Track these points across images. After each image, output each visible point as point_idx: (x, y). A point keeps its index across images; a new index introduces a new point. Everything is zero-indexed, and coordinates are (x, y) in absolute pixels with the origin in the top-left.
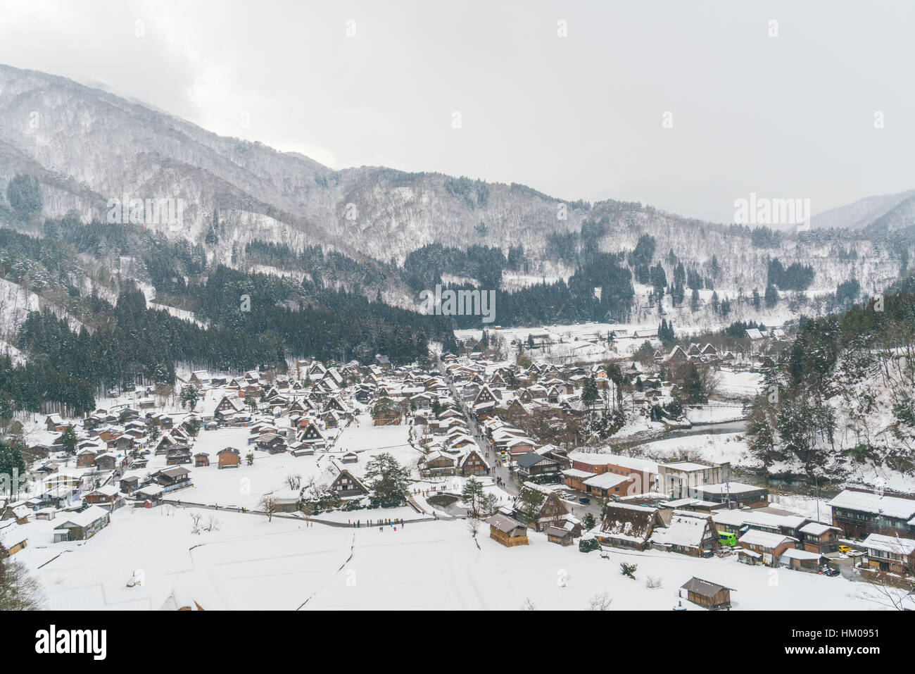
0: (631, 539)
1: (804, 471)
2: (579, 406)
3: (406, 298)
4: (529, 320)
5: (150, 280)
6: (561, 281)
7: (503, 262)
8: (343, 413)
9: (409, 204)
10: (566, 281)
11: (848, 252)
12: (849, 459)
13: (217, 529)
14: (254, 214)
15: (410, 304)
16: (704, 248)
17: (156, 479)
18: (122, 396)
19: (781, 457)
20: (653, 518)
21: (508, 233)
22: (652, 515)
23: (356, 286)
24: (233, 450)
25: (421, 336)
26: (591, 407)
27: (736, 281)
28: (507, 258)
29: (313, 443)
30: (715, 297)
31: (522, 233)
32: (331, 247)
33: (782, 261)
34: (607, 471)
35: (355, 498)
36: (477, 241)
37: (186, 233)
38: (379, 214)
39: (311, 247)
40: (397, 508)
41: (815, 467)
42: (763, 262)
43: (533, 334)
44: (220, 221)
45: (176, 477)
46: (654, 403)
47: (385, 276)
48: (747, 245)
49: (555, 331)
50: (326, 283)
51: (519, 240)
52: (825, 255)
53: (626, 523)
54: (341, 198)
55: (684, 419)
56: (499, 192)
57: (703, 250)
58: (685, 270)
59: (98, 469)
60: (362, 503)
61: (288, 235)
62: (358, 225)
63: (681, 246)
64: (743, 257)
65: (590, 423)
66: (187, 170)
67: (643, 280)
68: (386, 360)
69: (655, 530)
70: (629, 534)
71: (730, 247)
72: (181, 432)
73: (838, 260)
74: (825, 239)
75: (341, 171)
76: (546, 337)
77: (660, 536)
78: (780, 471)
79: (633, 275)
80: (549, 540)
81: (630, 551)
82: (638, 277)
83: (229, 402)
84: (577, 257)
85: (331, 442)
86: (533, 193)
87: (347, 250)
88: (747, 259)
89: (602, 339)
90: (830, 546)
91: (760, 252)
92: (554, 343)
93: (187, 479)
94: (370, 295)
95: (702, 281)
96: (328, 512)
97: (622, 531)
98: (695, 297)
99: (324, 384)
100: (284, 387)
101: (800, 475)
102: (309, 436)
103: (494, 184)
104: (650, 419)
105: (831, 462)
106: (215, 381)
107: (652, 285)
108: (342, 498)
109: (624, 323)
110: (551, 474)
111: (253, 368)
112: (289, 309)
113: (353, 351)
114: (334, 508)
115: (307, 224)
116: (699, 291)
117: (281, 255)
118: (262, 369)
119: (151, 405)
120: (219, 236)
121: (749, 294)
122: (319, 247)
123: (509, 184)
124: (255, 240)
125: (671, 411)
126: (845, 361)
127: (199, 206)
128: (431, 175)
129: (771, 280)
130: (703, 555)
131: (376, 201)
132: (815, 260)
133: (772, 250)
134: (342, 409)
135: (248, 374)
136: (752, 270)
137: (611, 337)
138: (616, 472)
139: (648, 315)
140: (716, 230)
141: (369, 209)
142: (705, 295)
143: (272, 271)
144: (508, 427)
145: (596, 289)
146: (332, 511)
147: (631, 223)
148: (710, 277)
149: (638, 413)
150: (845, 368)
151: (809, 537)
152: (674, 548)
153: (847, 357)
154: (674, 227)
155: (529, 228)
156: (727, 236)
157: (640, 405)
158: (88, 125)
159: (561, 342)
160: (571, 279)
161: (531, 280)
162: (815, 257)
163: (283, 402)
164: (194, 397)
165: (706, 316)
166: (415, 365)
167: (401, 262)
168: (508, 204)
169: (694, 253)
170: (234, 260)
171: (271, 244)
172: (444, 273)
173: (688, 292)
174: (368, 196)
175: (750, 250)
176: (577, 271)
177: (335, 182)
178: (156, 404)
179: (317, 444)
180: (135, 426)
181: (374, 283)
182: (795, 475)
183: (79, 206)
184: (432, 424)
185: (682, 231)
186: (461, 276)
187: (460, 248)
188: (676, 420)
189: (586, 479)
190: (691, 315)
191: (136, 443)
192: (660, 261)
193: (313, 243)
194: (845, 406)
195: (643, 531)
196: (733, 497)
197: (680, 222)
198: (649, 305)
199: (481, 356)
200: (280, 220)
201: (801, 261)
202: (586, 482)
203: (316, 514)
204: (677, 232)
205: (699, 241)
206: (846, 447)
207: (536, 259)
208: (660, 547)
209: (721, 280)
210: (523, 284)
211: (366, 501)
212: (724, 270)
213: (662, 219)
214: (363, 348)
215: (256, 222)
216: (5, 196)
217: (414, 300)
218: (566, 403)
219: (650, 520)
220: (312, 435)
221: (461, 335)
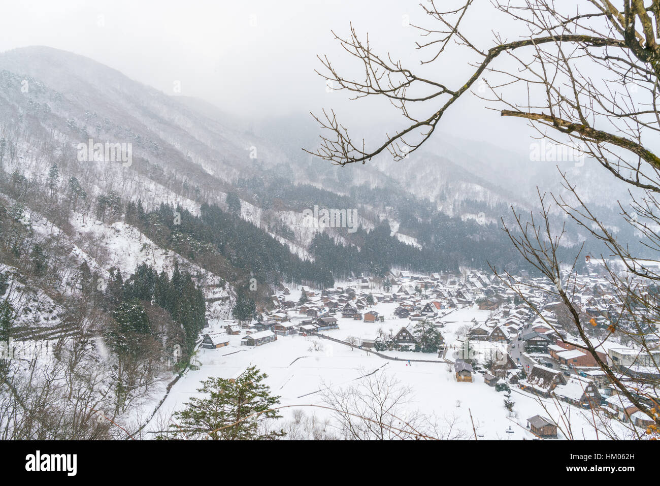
0: (541, 389)
5: (399, 220)
8: (465, 300)
13: (322, 351)
14: (470, 184)
15: (564, 241)
17: (317, 322)
18: (354, 281)
20: (556, 377)
22: (556, 375)
35: (406, 344)
37: (431, 195)
39: (500, 203)
40: (431, 354)
44: (450, 187)
45: (328, 323)
53: (541, 379)
60: (410, 348)
61: (488, 196)
68: (526, 273)
69: (557, 386)
70: (540, 386)
72: (363, 302)
77: (560, 390)
80: (485, 382)
85: (442, 315)
93: (335, 325)
96: (390, 350)
97: (537, 383)
100: (453, 284)
102: (426, 310)
106: (412, 278)
108: (400, 344)
110: (542, 347)
111: (438, 272)
112: (473, 240)
113: (506, 267)
114: (394, 349)
117: (480, 207)
119: (367, 287)
120: (447, 196)
122: (506, 203)
124: (468, 199)
127: (439, 179)
130: (582, 407)
134: (465, 298)
135: (433, 275)
143: (474, 218)
146: (392, 350)
152: (566, 399)
163: (439, 291)
166: (545, 278)
170: (454, 210)
171: (476, 201)
178: (370, 286)
180: (344, 297)
183: (371, 178)
184: (505, 311)
187: (609, 207)
189: (560, 351)
191: (340, 305)
193: (502, 201)
195: (549, 385)
199: (597, 276)
200: (485, 187)
202: (559, 354)
203: (382, 350)
208: (557, 397)
211: (413, 346)
214: (512, 266)
215: (470, 188)
216: (336, 174)
217: (568, 239)
218: (613, 308)
219: (554, 378)
220: (428, 310)
221: (595, 262)
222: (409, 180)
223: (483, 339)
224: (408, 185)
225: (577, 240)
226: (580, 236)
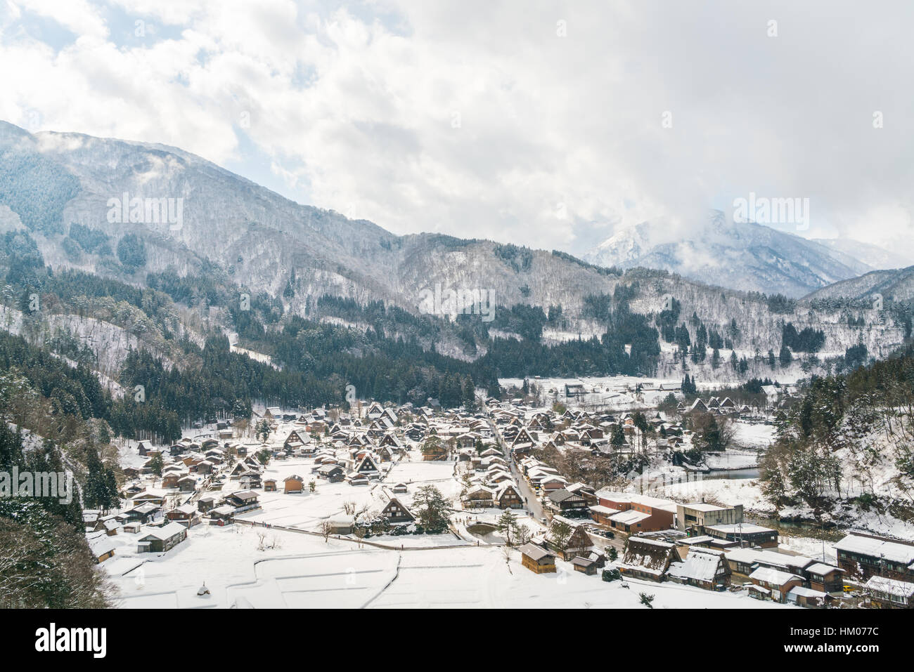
0: (650, 571)
1: (812, 516)
2: (607, 450)
3: (457, 349)
4: (565, 371)
5: (234, 327)
6: (595, 337)
7: (544, 318)
8: (397, 448)
9: (461, 267)
10: (600, 338)
11: (856, 320)
12: (854, 507)
13: (279, 547)
14: (326, 272)
15: (459, 355)
16: (725, 312)
17: (229, 501)
18: (205, 427)
19: (791, 502)
20: (670, 553)
21: (549, 294)
22: (670, 550)
23: (413, 338)
24: (297, 478)
25: (469, 383)
26: (619, 451)
27: (753, 342)
28: (547, 315)
29: (368, 474)
30: (734, 355)
31: (561, 295)
32: (392, 303)
33: (796, 325)
34: (630, 509)
35: (402, 524)
36: (521, 300)
37: (267, 288)
38: (435, 275)
39: (375, 302)
40: (440, 535)
41: (823, 513)
42: (778, 326)
43: (568, 384)
44: (297, 277)
45: (246, 500)
46: (676, 449)
47: (439, 330)
48: (764, 311)
49: (589, 383)
50: (387, 334)
51: (558, 300)
52: (835, 322)
53: (646, 557)
54: (403, 259)
55: (702, 465)
56: (542, 258)
57: (723, 314)
58: (707, 331)
59: (181, 490)
60: (409, 529)
61: (355, 291)
62: (417, 284)
63: (703, 310)
64: (760, 321)
65: (617, 465)
66: (270, 233)
67: (669, 339)
68: (436, 402)
69: (672, 564)
70: (648, 566)
71: (748, 312)
72: (254, 460)
73: (847, 326)
74: (835, 307)
75: (403, 237)
76: (580, 387)
77: (676, 570)
78: (790, 515)
79: (660, 336)
80: (575, 569)
81: (649, 582)
82: (665, 336)
83: (297, 436)
84: (610, 317)
85: (384, 474)
86: (572, 260)
87: (406, 305)
88: (764, 323)
89: (631, 391)
90: (835, 586)
91: (775, 317)
92: (588, 393)
93: (256, 502)
94: (425, 344)
95: (722, 341)
96: (378, 535)
97: (642, 564)
98: (716, 356)
99: (381, 423)
100: (346, 424)
101: (809, 520)
102: (365, 467)
103: (537, 251)
104: (672, 463)
105: (838, 509)
106: (286, 417)
107: (677, 343)
108: (391, 524)
109: (651, 377)
110: (579, 509)
111: (320, 406)
112: (353, 355)
113: (408, 394)
114: (383, 532)
115: (372, 281)
116: (720, 350)
117: (348, 308)
118: (328, 407)
119: (230, 436)
120: (295, 291)
121: (765, 354)
122: (382, 302)
123: (550, 251)
124: (327, 295)
125: (692, 457)
126: (851, 417)
127: (279, 264)
128: (481, 242)
129: (785, 342)
130: (715, 589)
131: (433, 264)
132: (826, 326)
133: (786, 315)
134: (396, 445)
135: (315, 411)
136: (768, 332)
137: (639, 389)
138: (639, 510)
139: (673, 371)
140: (735, 296)
141: (427, 271)
142: (725, 354)
143: (340, 322)
144: (543, 466)
145: (626, 346)
146: (382, 534)
147: (659, 288)
148: (730, 338)
149: (661, 457)
150: (851, 423)
151: (815, 576)
152: (689, 582)
153: (854, 414)
154: (698, 292)
155: (568, 290)
156: (745, 302)
157: (663, 451)
158: (188, 193)
159: (594, 392)
160: (604, 336)
161: (568, 337)
162: (826, 323)
163: (344, 437)
164: (267, 430)
165: (726, 373)
166: (462, 408)
167: (453, 319)
168: (549, 268)
169: (715, 315)
170: (307, 312)
171: (340, 298)
172: (491, 328)
173: (710, 351)
174: (426, 259)
175: (766, 315)
176: (609, 329)
177: (397, 245)
178: (234, 435)
179: (371, 475)
180: (215, 454)
181: (428, 334)
182: (804, 520)
183: (177, 262)
184: (475, 461)
185: (705, 296)
186: (506, 331)
187: (506, 306)
188: (696, 466)
189: (611, 515)
190: (712, 372)
191: (214, 469)
192: (684, 323)
193: (376, 298)
194: (851, 458)
195: (661, 564)
196: (745, 536)
197: (703, 288)
198: (673, 361)
199: (521, 402)
200: (349, 278)
201: (812, 326)
202: (611, 518)
203: (367, 537)
204: (700, 296)
205: (720, 306)
206: (852, 495)
207: (573, 318)
208: (676, 580)
209: (740, 342)
210: (561, 339)
211: (412, 528)
212: (743, 332)
213: (687, 285)
214: (417, 392)
215: (328, 279)
216: (115, 252)
217: (464, 351)
218: (596, 446)
219: (668, 554)
220: (368, 467)
221: (504, 383)
222: (230, 265)
223: (488, 506)
224: (232, 272)
225: (475, 353)
226: (477, 346)
